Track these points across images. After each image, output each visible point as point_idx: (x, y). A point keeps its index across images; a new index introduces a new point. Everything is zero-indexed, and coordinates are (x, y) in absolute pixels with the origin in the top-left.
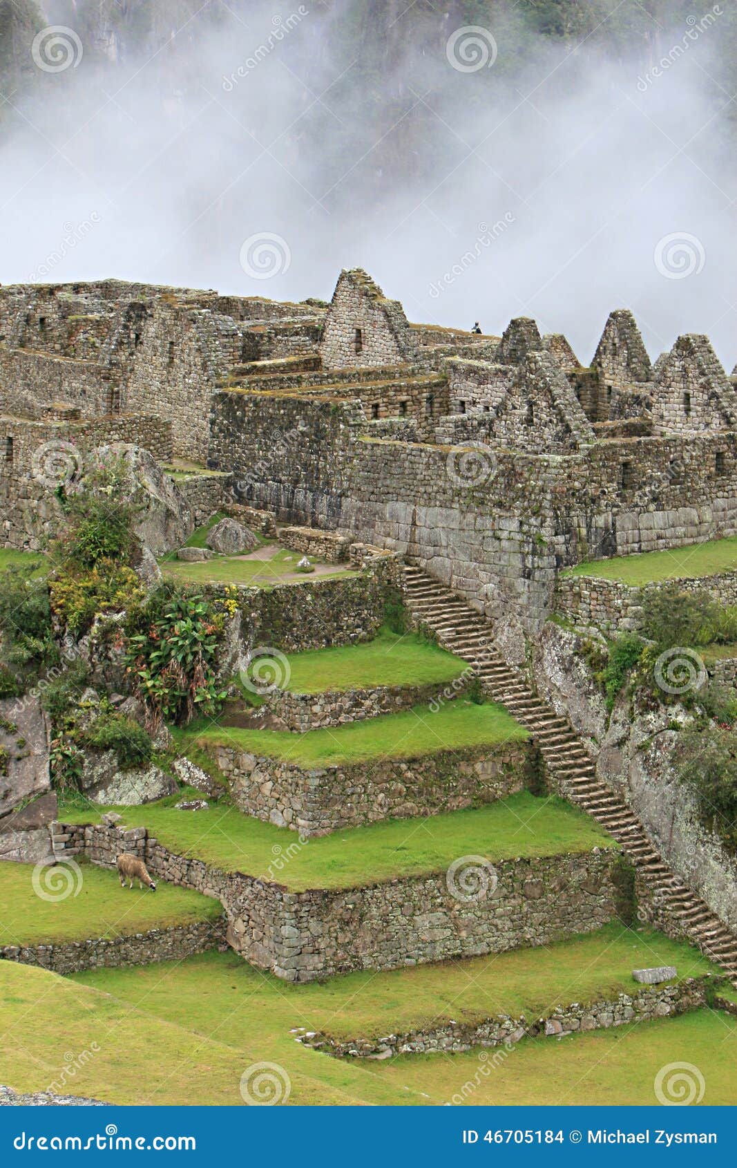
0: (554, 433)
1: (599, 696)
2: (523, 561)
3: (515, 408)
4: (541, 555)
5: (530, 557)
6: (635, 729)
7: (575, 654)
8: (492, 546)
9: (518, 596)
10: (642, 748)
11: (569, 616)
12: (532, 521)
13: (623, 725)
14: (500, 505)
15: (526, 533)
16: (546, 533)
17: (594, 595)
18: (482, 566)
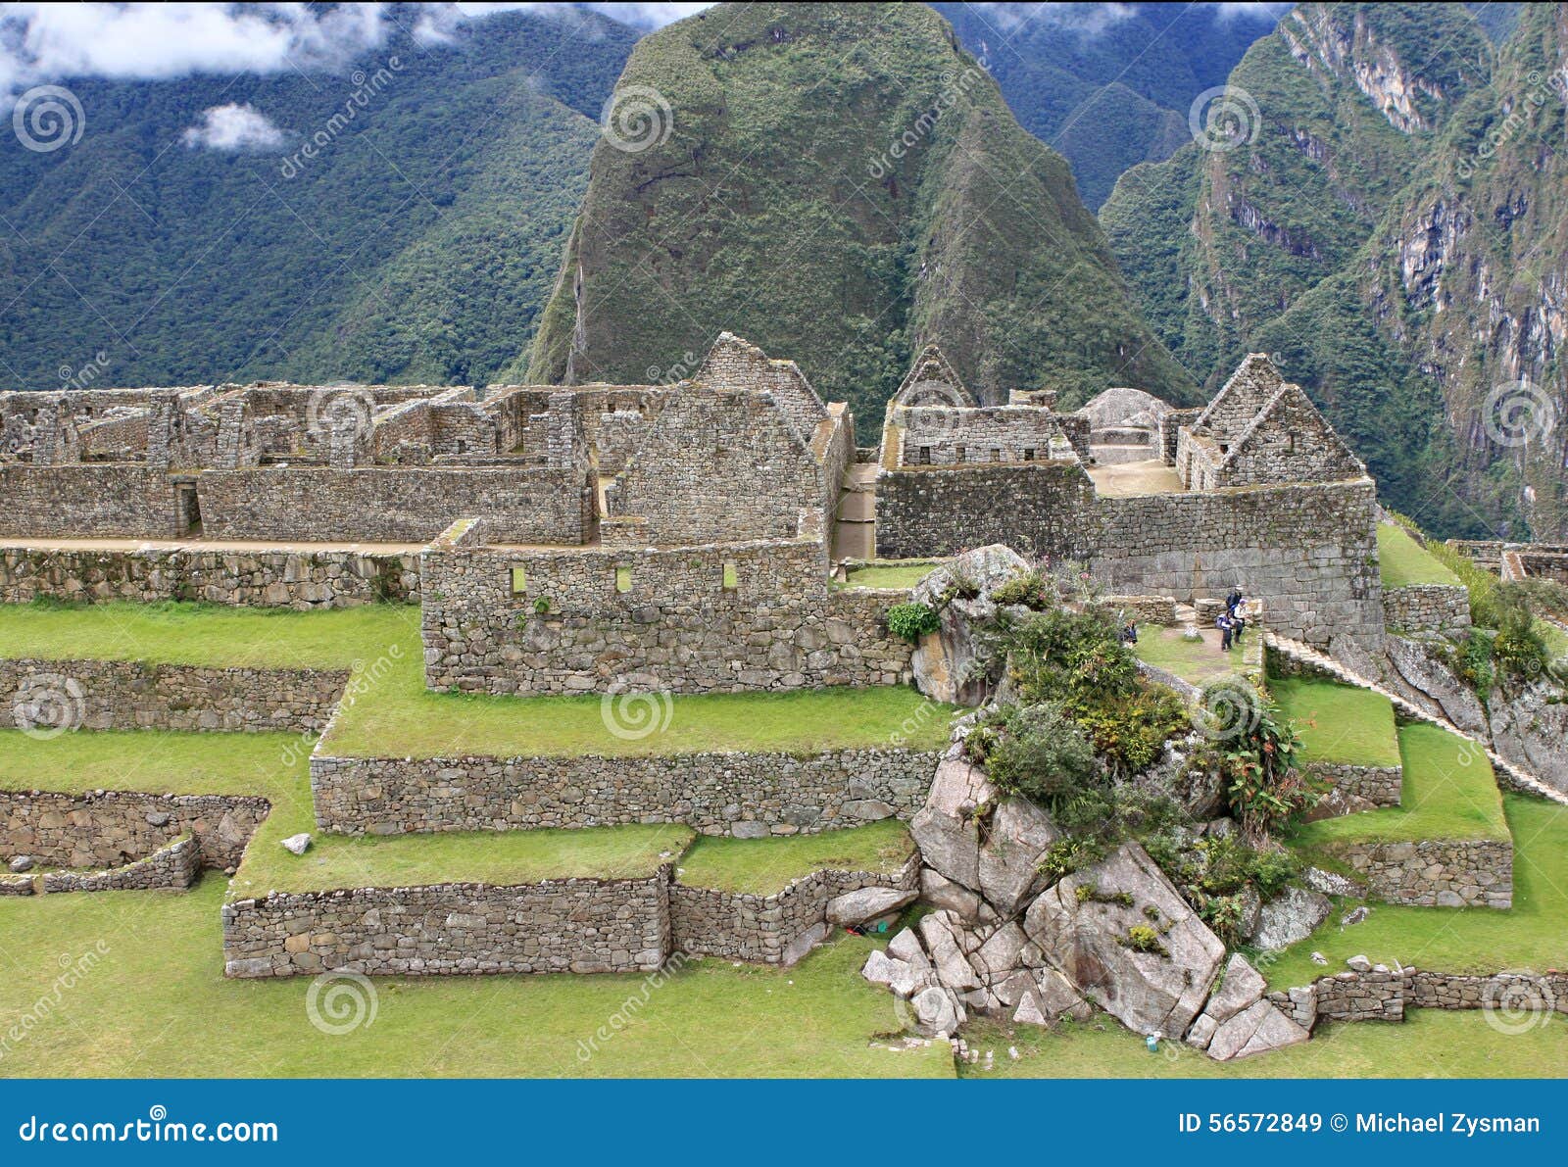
1: (1468, 690)
2: (1352, 583)
3: (1267, 441)
5: (1361, 579)
6: (1517, 710)
7: (1429, 658)
8: (1308, 575)
10: (1532, 727)
12: (1359, 544)
13: (1504, 711)
18: (1298, 597)
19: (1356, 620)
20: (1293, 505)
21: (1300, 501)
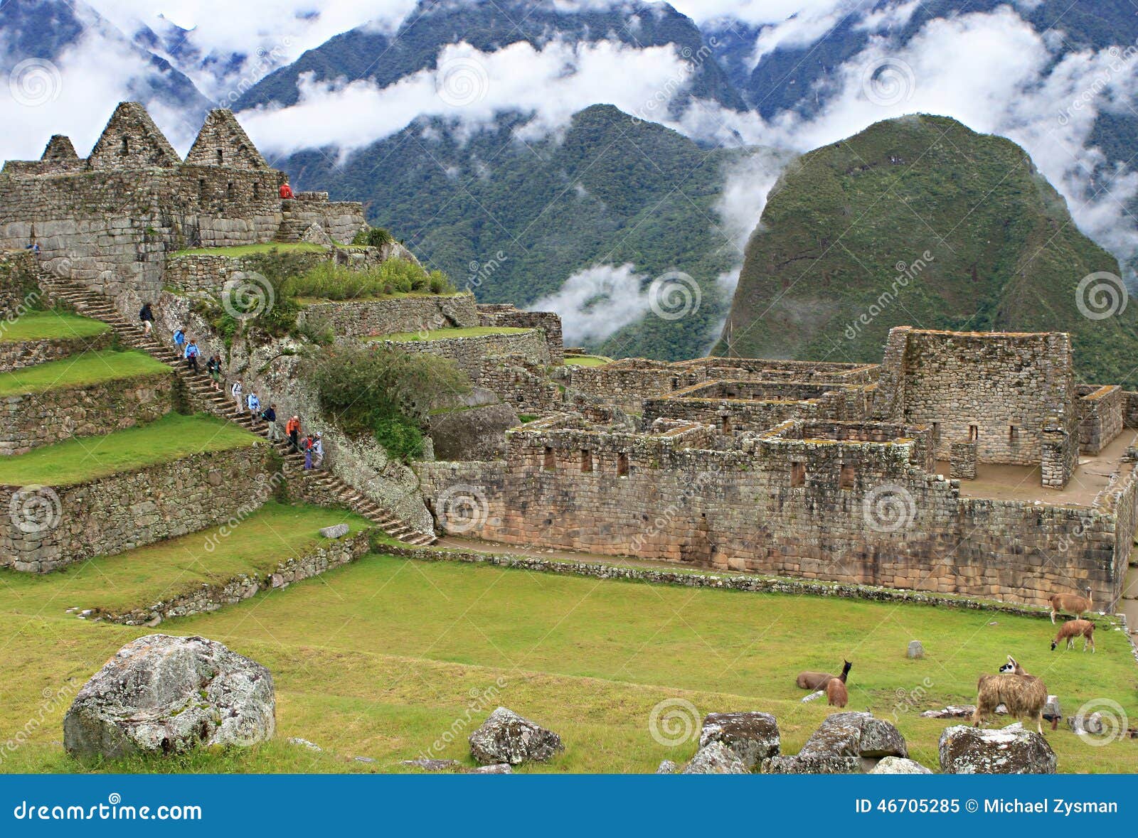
0: (147, 157)
1: (217, 339)
2: (137, 248)
3: (110, 145)
4: (153, 242)
5: (143, 245)
6: (254, 358)
7: (191, 311)
8: (106, 242)
9: (135, 275)
10: (262, 372)
11: (179, 286)
12: (143, 217)
13: (243, 357)
14: (112, 210)
15: (139, 228)
16: (156, 225)
17: (201, 267)
18: (99, 258)
19: (139, 278)
20: (99, 186)
21: (104, 183)
